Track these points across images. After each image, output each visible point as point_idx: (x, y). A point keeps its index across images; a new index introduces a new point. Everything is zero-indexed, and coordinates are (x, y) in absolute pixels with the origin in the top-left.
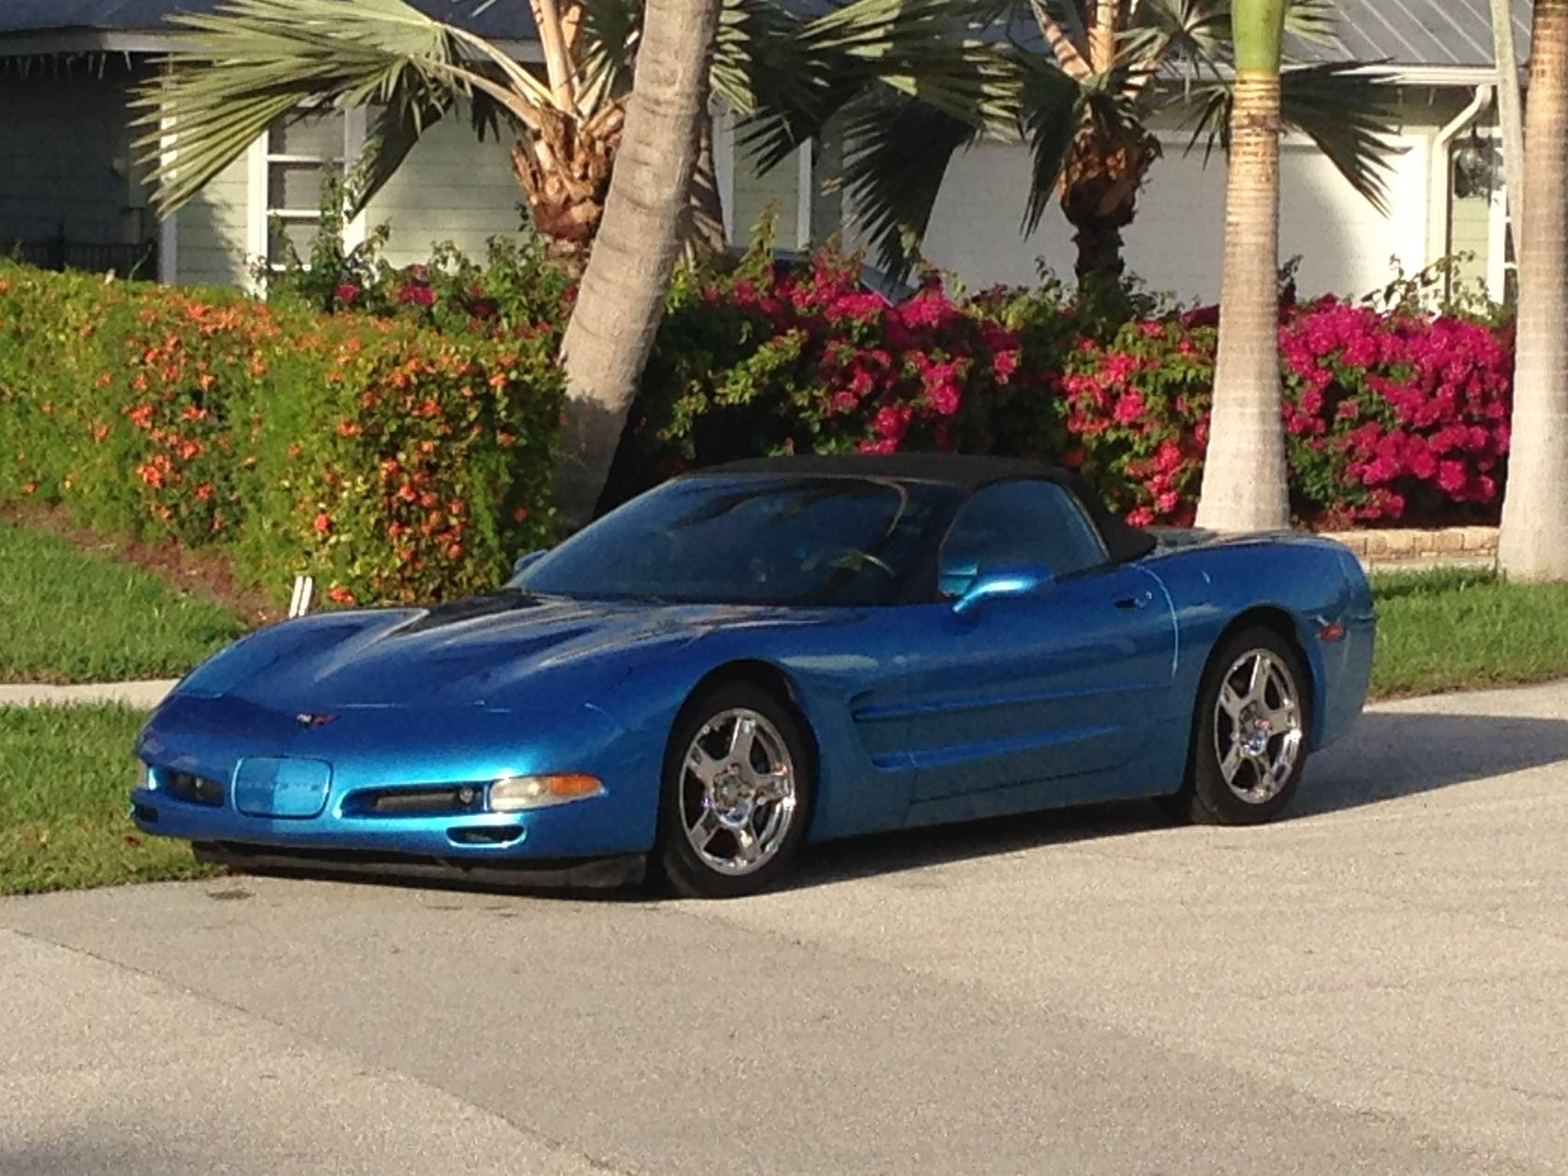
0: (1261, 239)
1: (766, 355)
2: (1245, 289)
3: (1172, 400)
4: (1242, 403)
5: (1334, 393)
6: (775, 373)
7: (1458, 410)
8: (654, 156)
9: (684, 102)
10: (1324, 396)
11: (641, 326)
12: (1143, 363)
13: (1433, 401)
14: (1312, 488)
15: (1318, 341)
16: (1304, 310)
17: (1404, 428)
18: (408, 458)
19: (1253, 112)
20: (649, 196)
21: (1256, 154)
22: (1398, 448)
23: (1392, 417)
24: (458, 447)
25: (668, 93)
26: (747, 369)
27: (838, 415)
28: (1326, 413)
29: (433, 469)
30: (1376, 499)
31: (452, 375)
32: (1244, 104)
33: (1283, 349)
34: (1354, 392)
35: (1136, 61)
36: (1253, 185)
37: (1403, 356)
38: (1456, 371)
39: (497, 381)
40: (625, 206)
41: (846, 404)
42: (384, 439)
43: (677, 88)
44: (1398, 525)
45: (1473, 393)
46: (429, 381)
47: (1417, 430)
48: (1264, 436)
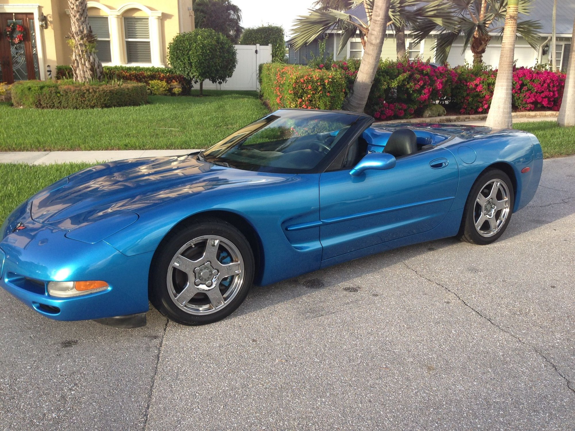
0: (511, 46)
1: (401, 77)
2: (505, 58)
3: (489, 86)
4: (502, 86)
5: (522, 85)
6: (403, 81)
7: (548, 88)
8: (375, 33)
9: (382, 20)
10: (520, 86)
11: (372, 71)
12: (484, 79)
13: (543, 87)
14: (516, 104)
15: (520, 75)
16: (518, 69)
17: (536, 92)
18: (305, 98)
19: (511, 15)
20: (374, 42)
21: (511, 25)
22: (535, 96)
23: (534, 90)
24: (317, 96)
25: (379, 19)
26: (397, 80)
27: (416, 90)
28: (520, 89)
29: (311, 101)
30: (529, 106)
31: (315, 80)
32: (509, 13)
33: (514, 76)
34: (526, 85)
35: (488, 21)
36: (509, 33)
37: (537, 78)
38: (548, 81)
39: (326, 82)
40: (369, 45)
41: (417, 87)
42: (299, 94)
43: (380, 17)
44: (533, 111)
45: (551, 85)
46: (310, 81)
47: (539, 92)
48: (507, 94)
